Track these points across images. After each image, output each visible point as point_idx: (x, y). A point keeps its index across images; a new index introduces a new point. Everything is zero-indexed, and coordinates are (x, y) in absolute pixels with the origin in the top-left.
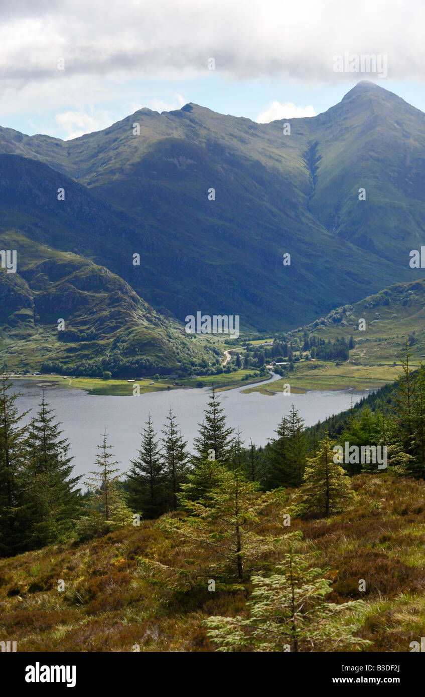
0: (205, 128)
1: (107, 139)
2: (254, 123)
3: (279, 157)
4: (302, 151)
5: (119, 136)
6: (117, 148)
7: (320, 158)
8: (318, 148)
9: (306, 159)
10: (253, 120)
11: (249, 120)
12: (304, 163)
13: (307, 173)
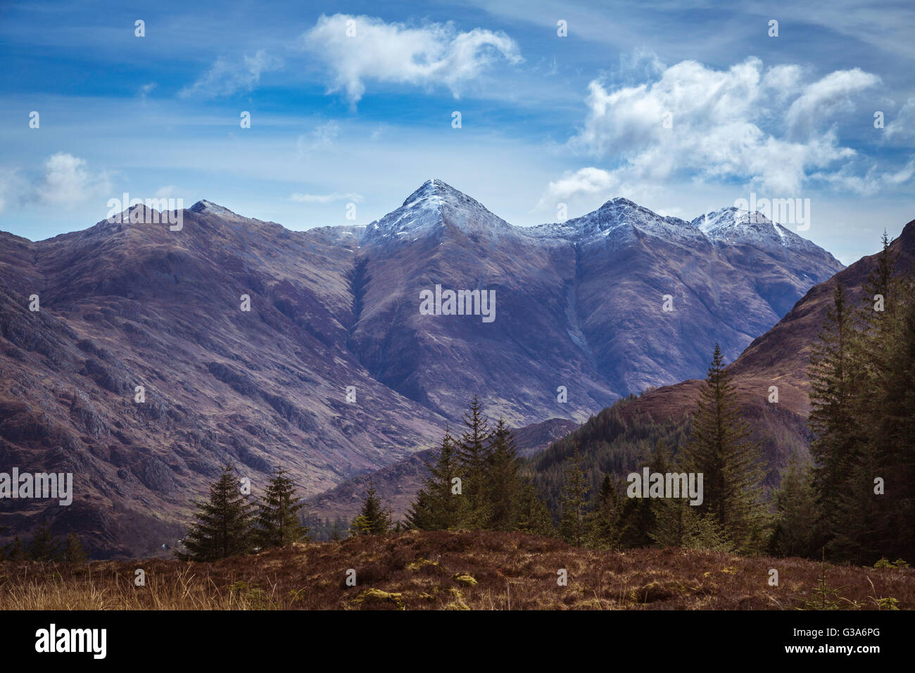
0: (219, 234)
1: (87, 242)
2: (286, 230)
3: (315, 277)
4: (347, 270)
5: (102, 239)
6: (98, 256)
7: (369, 279)
8: (368, 266)
9: (351, 280)
10: (285, 227)
11: (280, 226)
12: (348, 285)
13: (350, 298)
